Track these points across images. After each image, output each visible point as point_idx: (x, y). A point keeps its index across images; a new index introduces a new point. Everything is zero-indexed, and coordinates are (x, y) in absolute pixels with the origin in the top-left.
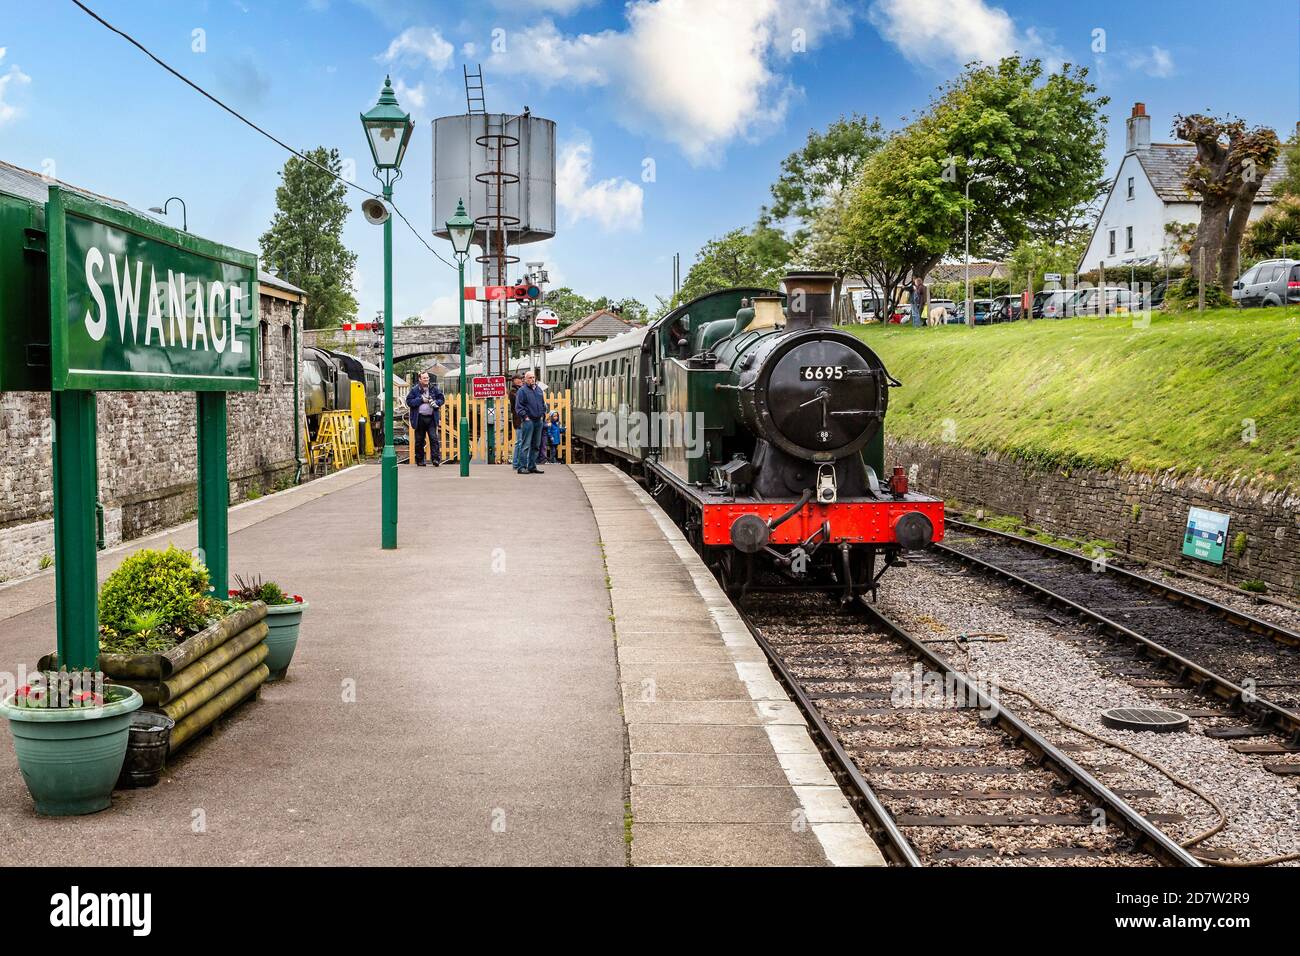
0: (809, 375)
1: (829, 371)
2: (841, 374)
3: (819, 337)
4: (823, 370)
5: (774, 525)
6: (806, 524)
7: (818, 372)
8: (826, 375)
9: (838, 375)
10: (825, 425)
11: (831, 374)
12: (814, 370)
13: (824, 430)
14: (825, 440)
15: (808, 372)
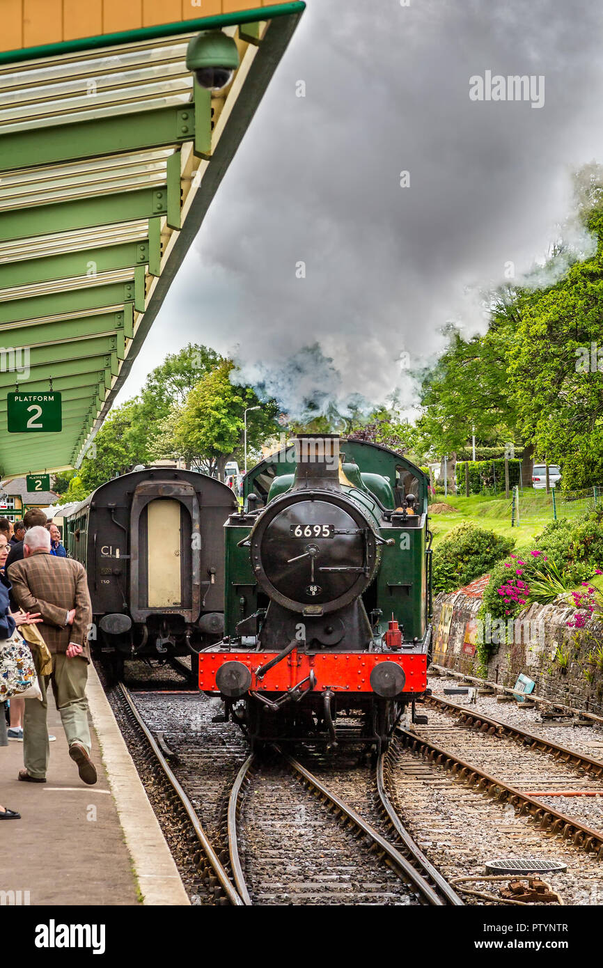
0: (298, 533)
1: (317, 529)
2: (328, 532)
3: (312, 498)
4: (311, 527)
5: (262, 673)
6: (295, 674)
7: (307, 530)
8: (314, 533)
9: (326, 533)
10: (313, 580)
11: (319, 532)
12: (303, 528)
13: (313, 584)
14: (314, 594)
15: (297, 530)
